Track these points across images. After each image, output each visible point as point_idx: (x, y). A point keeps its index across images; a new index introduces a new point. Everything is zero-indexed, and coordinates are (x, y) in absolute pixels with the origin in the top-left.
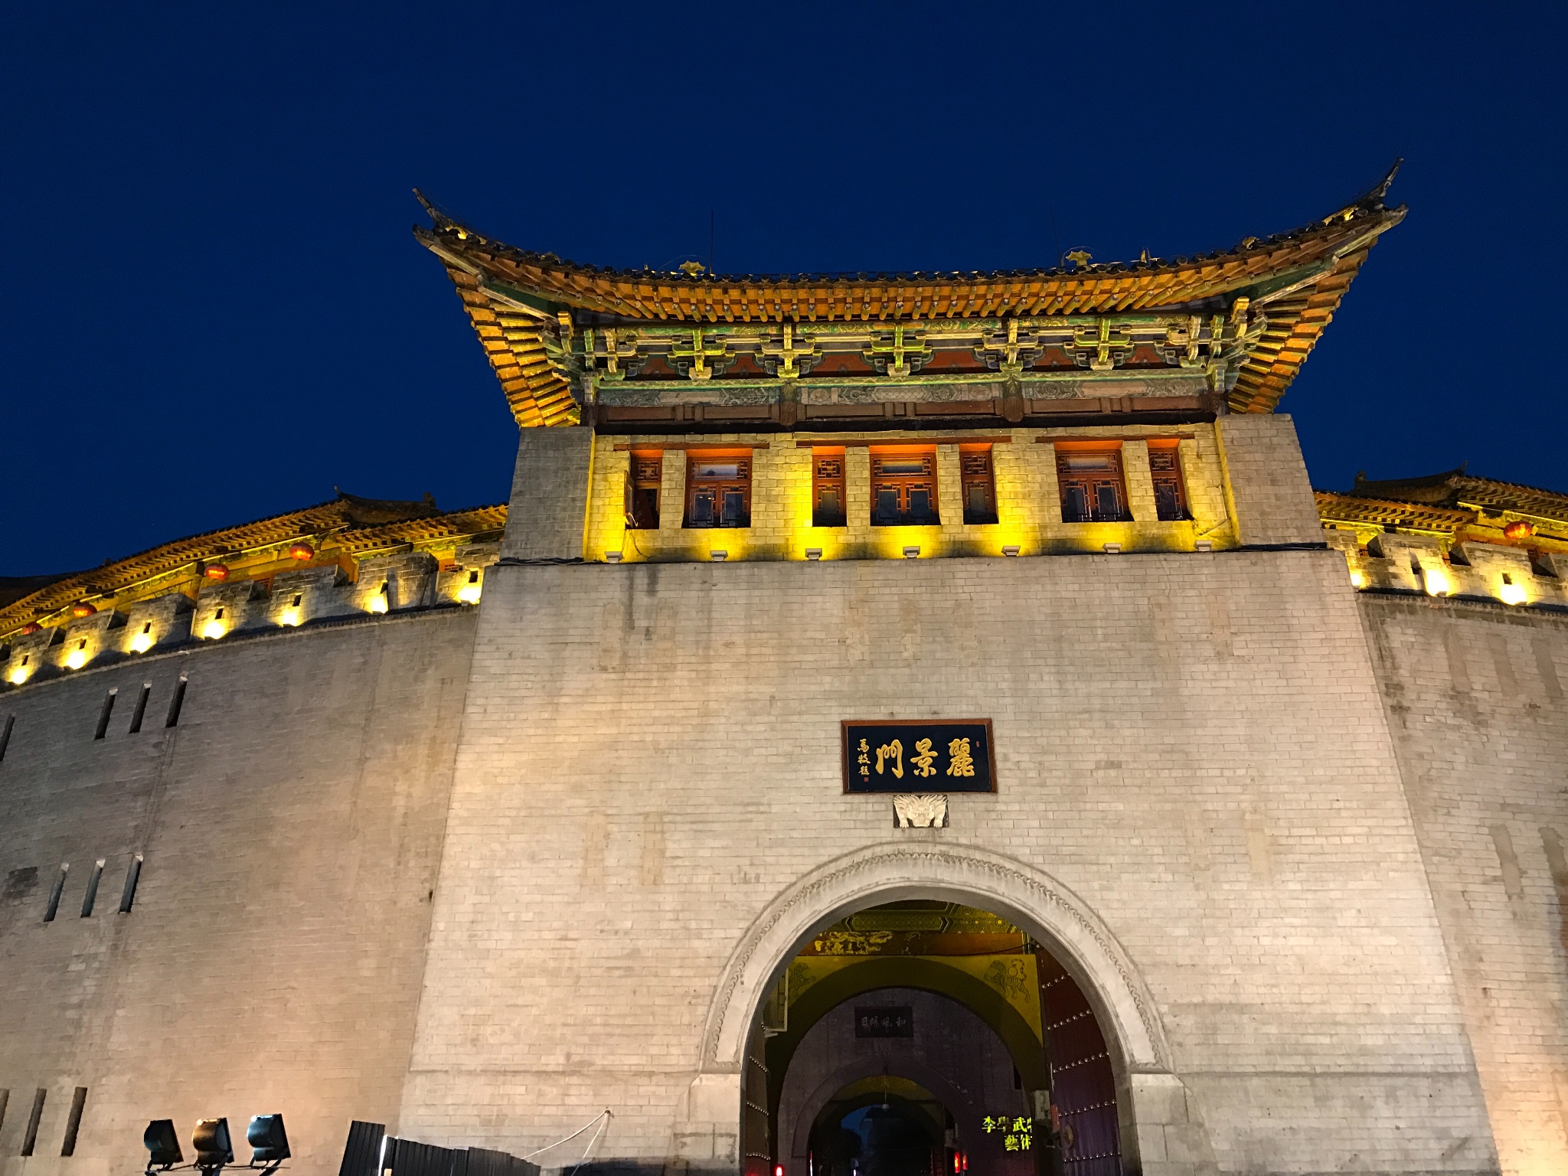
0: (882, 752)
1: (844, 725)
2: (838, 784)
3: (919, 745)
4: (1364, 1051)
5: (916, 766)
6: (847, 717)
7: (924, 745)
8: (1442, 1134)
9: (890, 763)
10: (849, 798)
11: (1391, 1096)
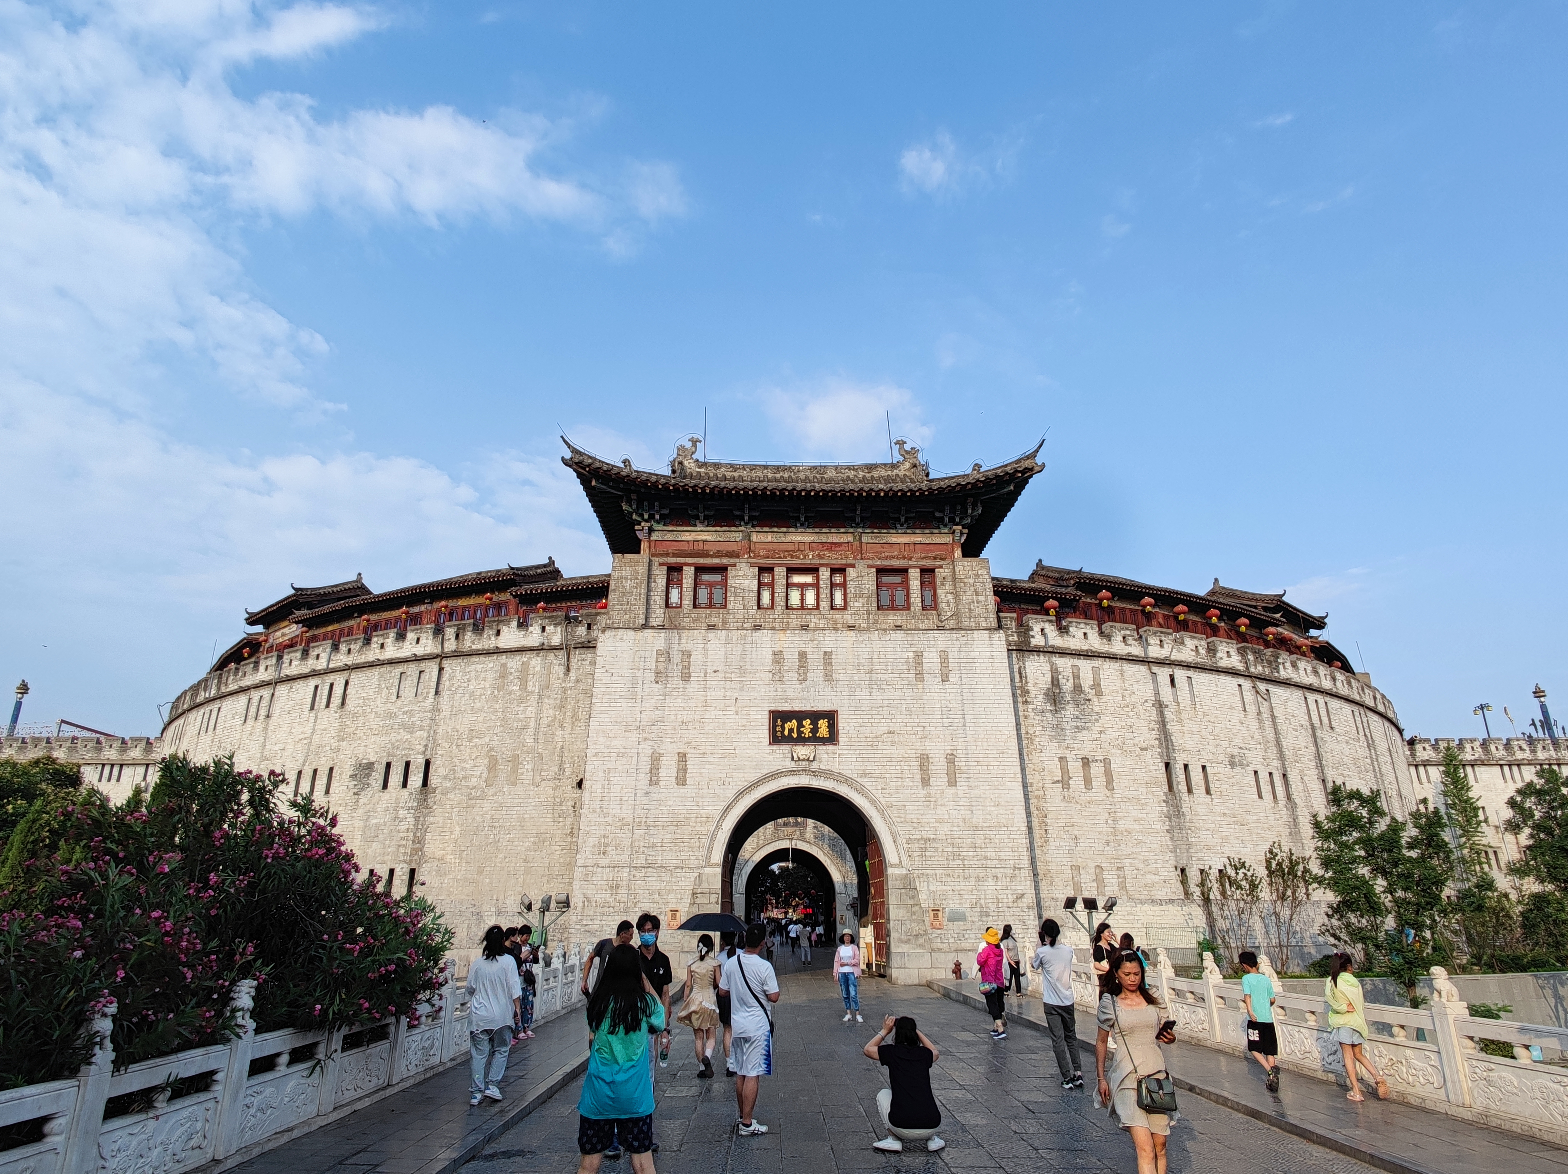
0: (787, 726)
1: (770, 712)
2: (767, 741)
3: (804, 723)
5: (802, 732)
6: (772, 709)
7: (807, 723)
9: (791, 730)
10: (772, 747)
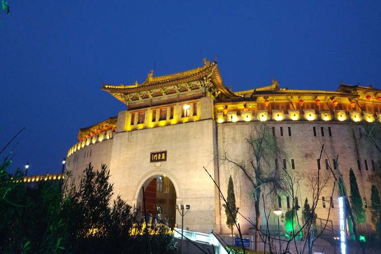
3: (159, 155)
4: (203, 194)
6: (151, 152)
8: (209, 205)
9: (156, 158)
10: (150, 163)
11: (205, 200)
